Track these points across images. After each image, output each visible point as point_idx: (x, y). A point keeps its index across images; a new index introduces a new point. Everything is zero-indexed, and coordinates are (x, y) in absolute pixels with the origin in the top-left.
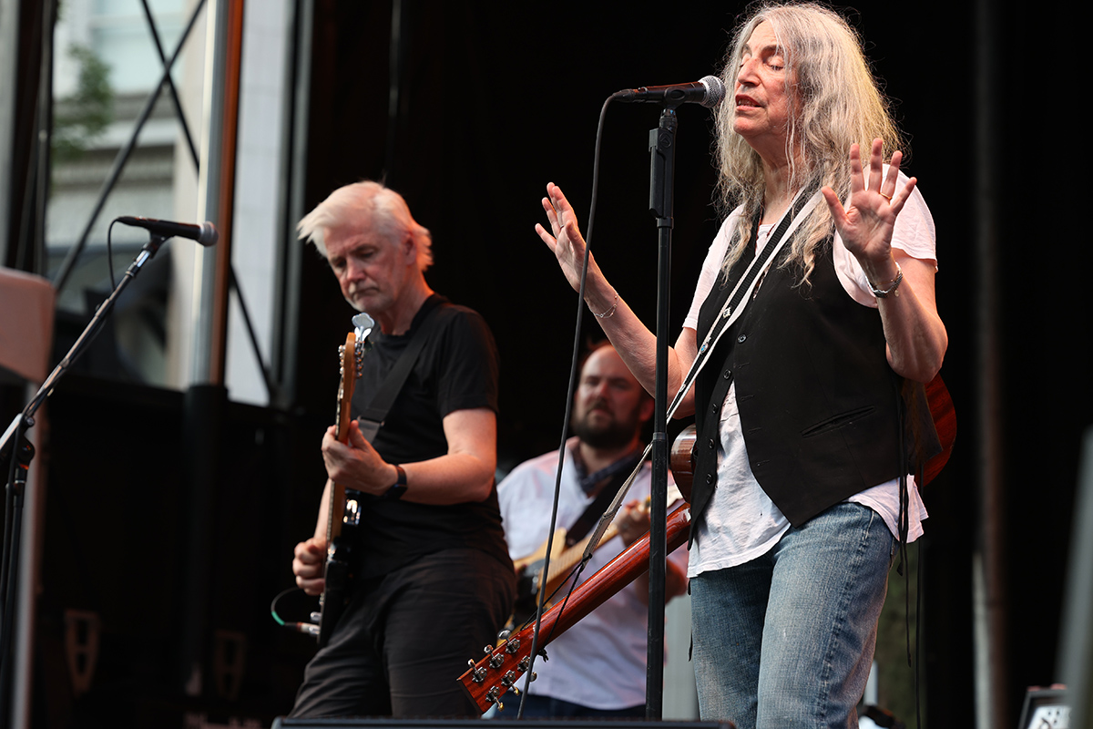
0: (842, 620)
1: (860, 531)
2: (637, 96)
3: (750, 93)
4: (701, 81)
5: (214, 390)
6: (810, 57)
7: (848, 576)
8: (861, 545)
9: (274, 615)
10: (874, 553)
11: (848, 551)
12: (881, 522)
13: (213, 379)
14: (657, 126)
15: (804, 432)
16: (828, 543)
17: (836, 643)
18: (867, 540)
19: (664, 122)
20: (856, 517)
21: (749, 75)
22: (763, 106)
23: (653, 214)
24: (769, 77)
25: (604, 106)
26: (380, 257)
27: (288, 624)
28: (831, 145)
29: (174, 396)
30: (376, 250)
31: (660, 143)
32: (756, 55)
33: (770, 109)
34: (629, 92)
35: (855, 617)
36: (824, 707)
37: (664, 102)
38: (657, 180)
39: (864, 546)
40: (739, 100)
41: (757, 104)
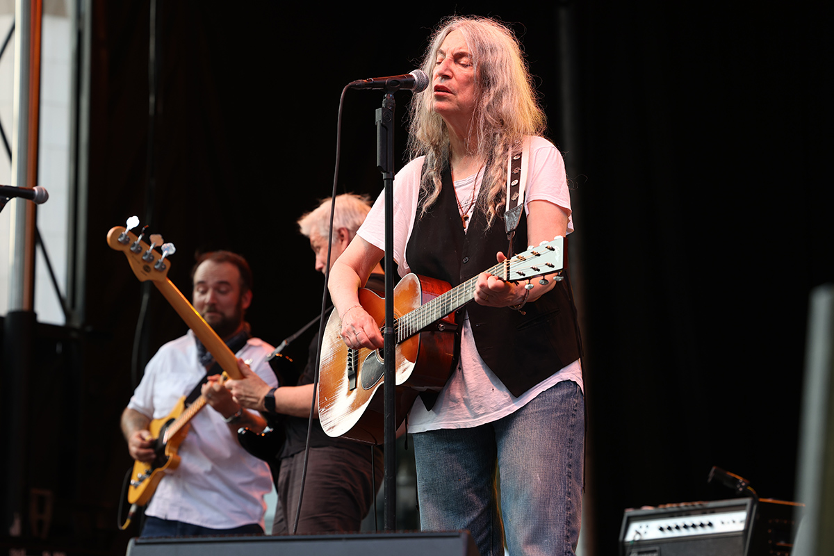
0: (570, 465)
1: (572, 400)
2: (367, 85)
3: (445, 83)
4: (411, 73)
5: (25, 316)
7: (570, 433)
8: (573, 410)
10: (580, 413)
11: (567, 415)
13: (26, 307)
14: (381, 106)
16: (556, 409)
18: (576, 405)
19: (386, 104)
20: (570, 390)
21: (446, 70)
22: (454, 94)
23: (379, 170)
24: (460, 72)
25: (344, 92)
28: (502, 123)
31: (383, 118)
32: (448, 56)
33: (460, 96)
34: (360, 82)
37: (386, 89)
38: (381, 145)
39: (575, 410)
40: (437, 89)
41: (450, 92)
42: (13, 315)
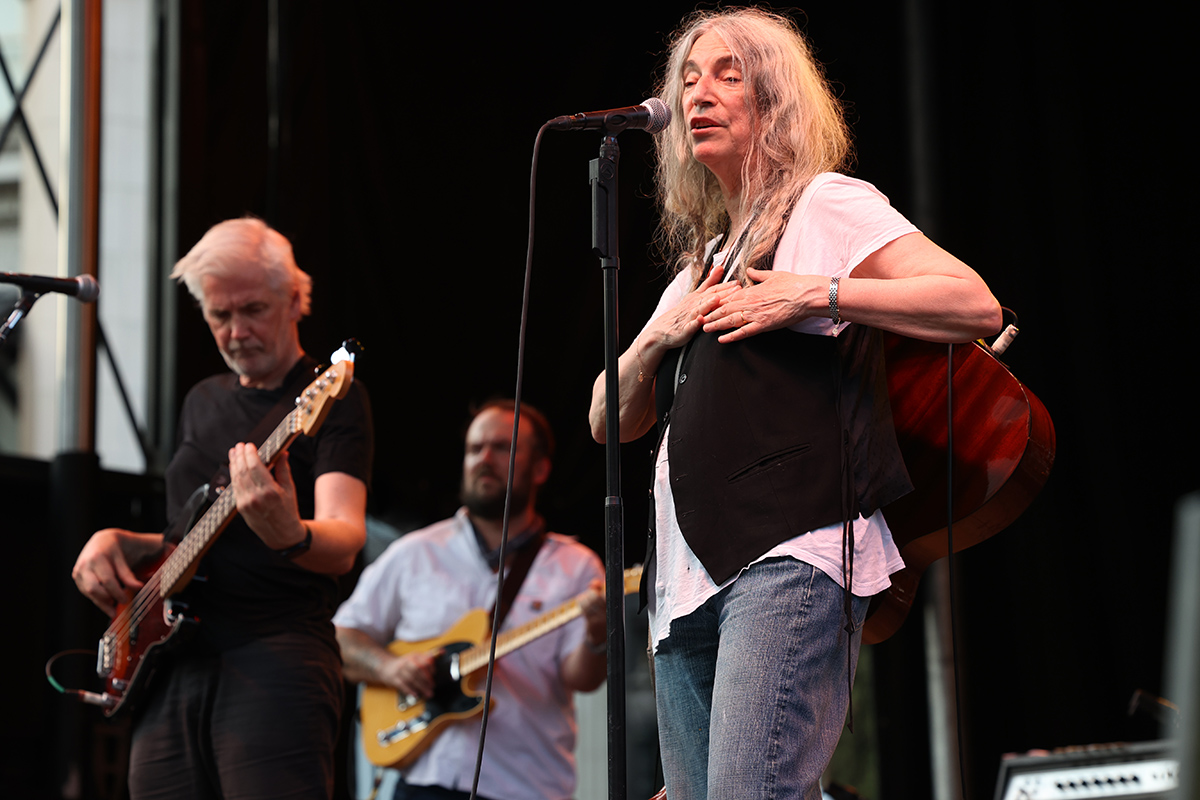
0: (787, 690)
1: (800, 590)
2: (575, 123)
3: (708, 113)
4: (643, 104)
5: (83, 458)
6: (767, 65)
7: (791, 641)
8: (802, 605)
9: (51, 680)
11: (787, 614)
12: (824, 577)
13: (82, 445)
14: (598, 156)
15: (730, 478)
16: (764, 607)
17: (782, 717)
19: (605, 152)
20: (794, 575)
21: (705, 94)
22: (726, 127)
23: (597, 253)
24: (726, 93)
25: (539, 135)
26: (268, 314)
27: (68, 691)
29: (38, 466)
30: (266, 306)
31: (601, 174)
33: (735, 128)
34: (565, 118)
36: (773, 790)
37: (603, 129)
38: (599, 216)
39: (808, 606)
40: (696, 123)
41: (714, 124)
42: (65, 458)
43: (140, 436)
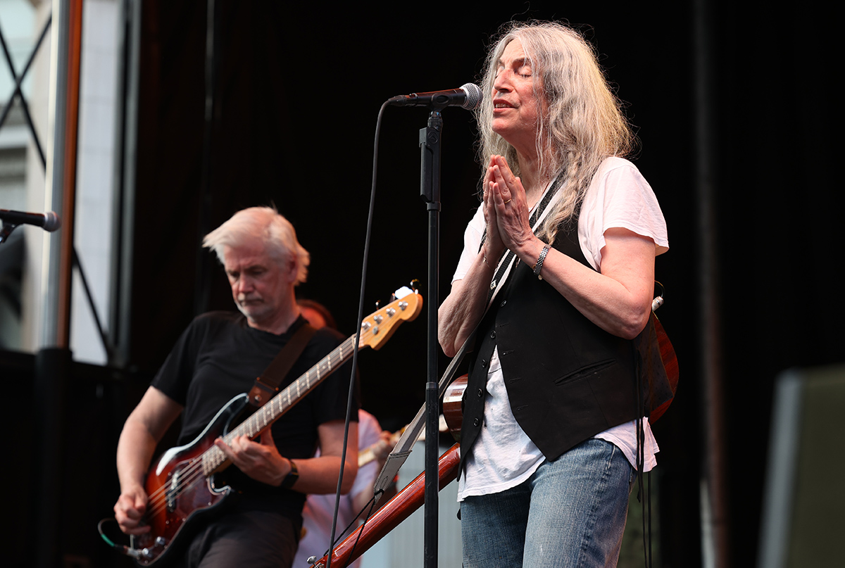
0: (588, 537)
1: (603, 463)
2: (409, 101)
3: (506, 97)
4: (462, 88)
5: (60, 352)
6: (553, 66)
7: (594, 500)
8: (604, 473)
9: (104, 537)
10: (616, 480)
11: (593, 479)
12: (621, 454)
13: (60, 343)
14: (426, 126)
15: (557, 381)
16: (577, 472)
17: (584, 557)
18: (609, 470)
19: (432, 122)
20: (600, 451)
21: (503, 83)
22: (516, 107)
23: (423, 200)
24: (521, 84)
25: (381, 109)
27: (117, 546)
28: (573, 139)
29: (27, 358)
31: (428, 139)
32: (508, 66)
33: (522, 110)
34: (402, 97)
35: (599, 535)
37: (431, 105)
38: (426, 171)
39: (607, 475)
40: (496, 104)
41: (511, 106)
42: (46, 352)
43: (103, 337)
